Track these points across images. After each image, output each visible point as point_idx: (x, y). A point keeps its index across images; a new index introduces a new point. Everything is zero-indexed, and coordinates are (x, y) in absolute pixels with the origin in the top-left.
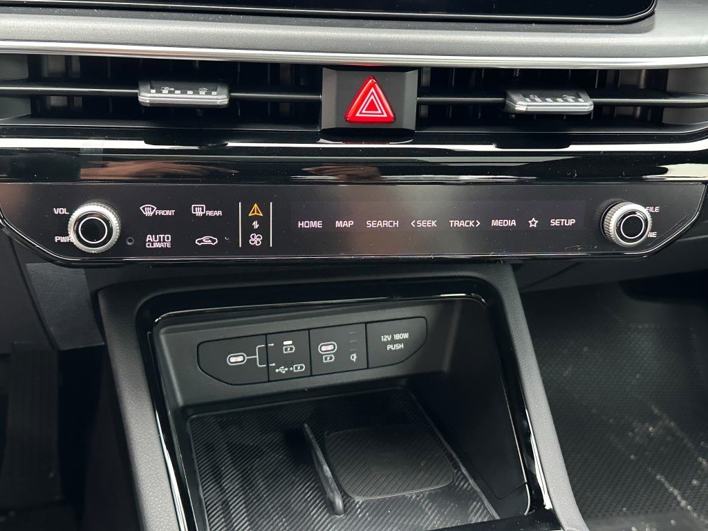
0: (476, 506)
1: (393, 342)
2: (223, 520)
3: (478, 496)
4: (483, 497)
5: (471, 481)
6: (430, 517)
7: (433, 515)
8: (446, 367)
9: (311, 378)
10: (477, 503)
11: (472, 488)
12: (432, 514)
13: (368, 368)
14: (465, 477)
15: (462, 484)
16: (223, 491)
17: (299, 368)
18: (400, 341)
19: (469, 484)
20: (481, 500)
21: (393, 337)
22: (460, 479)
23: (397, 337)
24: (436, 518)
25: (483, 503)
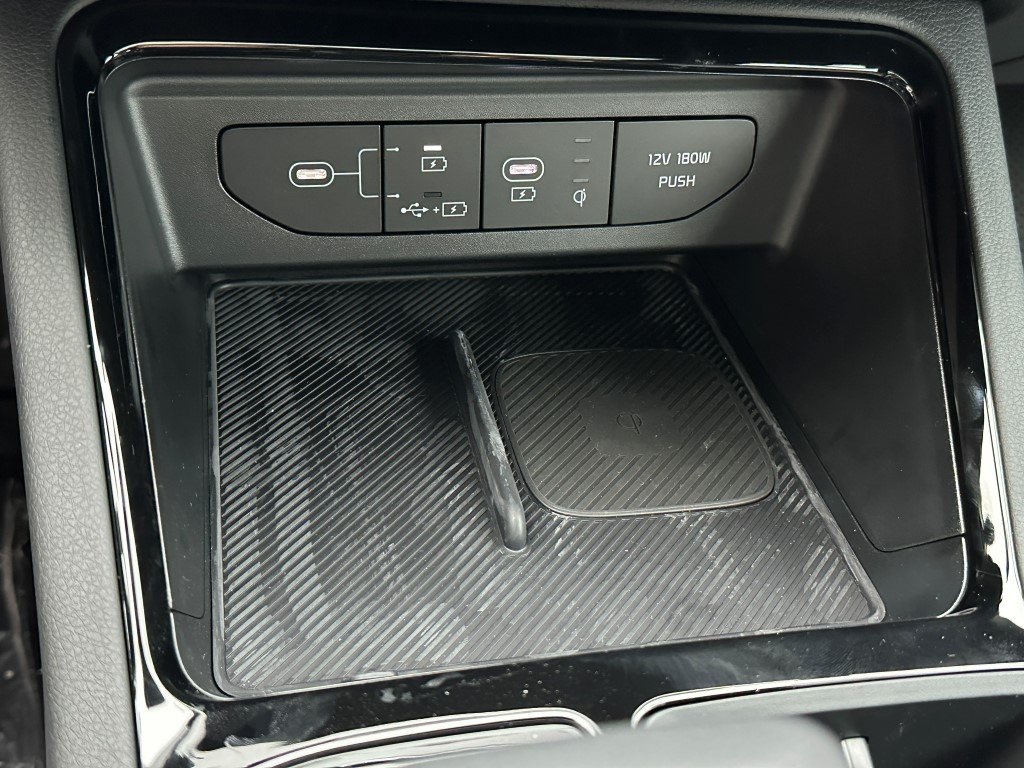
0: (821, 556)
1: (674, 169)
2: (256, 532)
3: (827, 531)
4: (840, 537)
5: (814, 496)
6: (717, 571)
7: (726, 567)
8: (783, 238)
9: (480, 234)
10: (826, 549)
11: (814, 512)
12: (722, 565)
13: (609, 224)
14: (799, 483)
15: (792, 500)
16: (264, 461)
17: (456, 209)
18: (689, 169)
19: (809, 502)
20: (833, 542)
21: (674, 158)
22: (787, 488)
23: (685, 158)
24: (732, 577)
25: (838, 551)
